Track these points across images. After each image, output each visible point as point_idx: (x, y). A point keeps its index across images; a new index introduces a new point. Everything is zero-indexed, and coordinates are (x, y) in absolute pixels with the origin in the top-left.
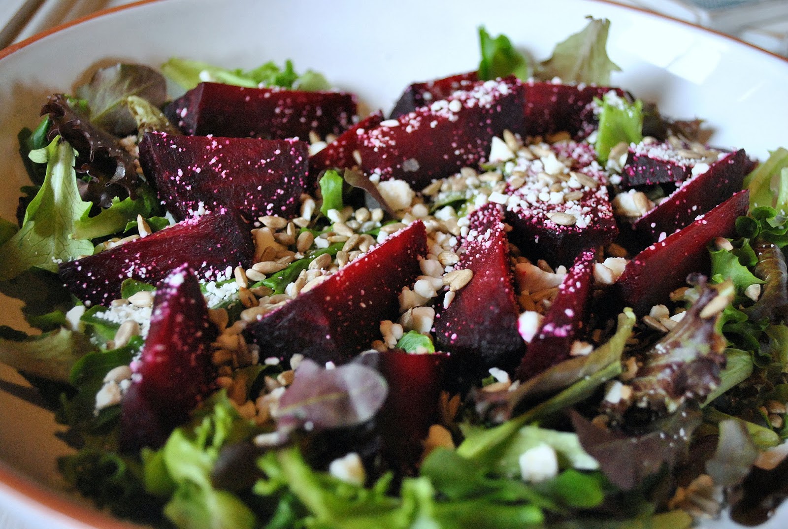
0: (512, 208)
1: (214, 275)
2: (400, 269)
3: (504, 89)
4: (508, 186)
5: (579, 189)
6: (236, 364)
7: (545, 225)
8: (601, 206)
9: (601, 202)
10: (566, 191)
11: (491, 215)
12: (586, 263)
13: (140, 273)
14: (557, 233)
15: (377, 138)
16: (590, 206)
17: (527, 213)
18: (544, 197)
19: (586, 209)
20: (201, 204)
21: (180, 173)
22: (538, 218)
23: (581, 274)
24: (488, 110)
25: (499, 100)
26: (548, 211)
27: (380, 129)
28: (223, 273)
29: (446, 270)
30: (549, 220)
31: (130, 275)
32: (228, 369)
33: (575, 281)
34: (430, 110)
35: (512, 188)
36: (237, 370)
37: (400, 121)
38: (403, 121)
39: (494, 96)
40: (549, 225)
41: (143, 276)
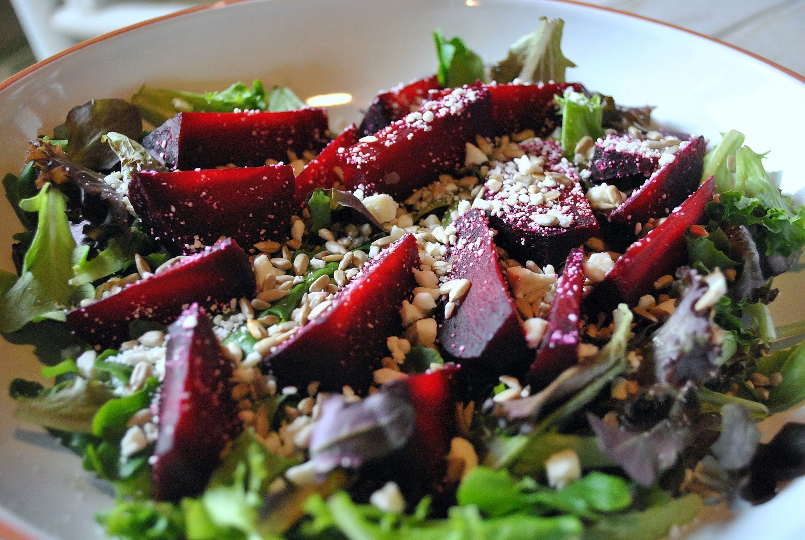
0: (496, 213)
1: (220, 308)
2: (398, 285)
3: (471, 95)
4: (487, 190)
5: (555, 188)
6: (255, 396)
7: (530, 228)
8: (579, 203)
9: (578, 199)
10: (544, 190)
11: (476, 221)
12: (578, 264)
13: (147, 313)
14: (543, 235)
15: (358, 156)
16: (569, 204)
17: (511, 217)
18: (524, 199)
19: (566, 208)
20: (197, 238)
21: (173, 209)
22: (522, 221)
23: (575, 276)
24: (459, 117)
25: (469, 107)
26: (530, 212)
27: (359, 146)
28: (227, 305)
29: (440, 279)
30: (533, 223)
31: (137, 316)
32: (247, 403)
33: (572, 284)
34: (404, 123)
35: (491, 192)
36: (257, 403)
37: (377, 136)
38: (381, 136)
39: (464, 103)
40: (534, 228)
41: (150, 316)
